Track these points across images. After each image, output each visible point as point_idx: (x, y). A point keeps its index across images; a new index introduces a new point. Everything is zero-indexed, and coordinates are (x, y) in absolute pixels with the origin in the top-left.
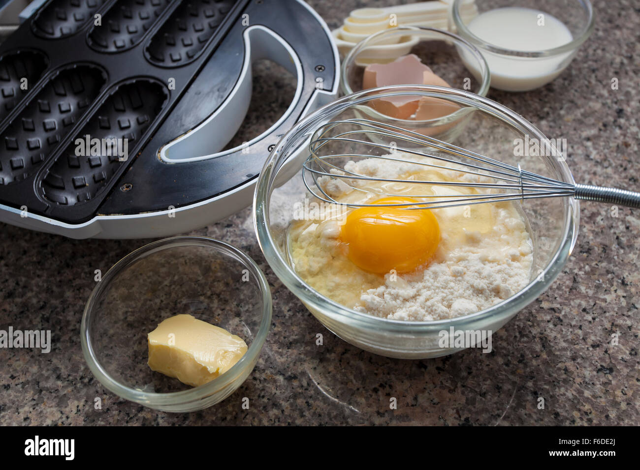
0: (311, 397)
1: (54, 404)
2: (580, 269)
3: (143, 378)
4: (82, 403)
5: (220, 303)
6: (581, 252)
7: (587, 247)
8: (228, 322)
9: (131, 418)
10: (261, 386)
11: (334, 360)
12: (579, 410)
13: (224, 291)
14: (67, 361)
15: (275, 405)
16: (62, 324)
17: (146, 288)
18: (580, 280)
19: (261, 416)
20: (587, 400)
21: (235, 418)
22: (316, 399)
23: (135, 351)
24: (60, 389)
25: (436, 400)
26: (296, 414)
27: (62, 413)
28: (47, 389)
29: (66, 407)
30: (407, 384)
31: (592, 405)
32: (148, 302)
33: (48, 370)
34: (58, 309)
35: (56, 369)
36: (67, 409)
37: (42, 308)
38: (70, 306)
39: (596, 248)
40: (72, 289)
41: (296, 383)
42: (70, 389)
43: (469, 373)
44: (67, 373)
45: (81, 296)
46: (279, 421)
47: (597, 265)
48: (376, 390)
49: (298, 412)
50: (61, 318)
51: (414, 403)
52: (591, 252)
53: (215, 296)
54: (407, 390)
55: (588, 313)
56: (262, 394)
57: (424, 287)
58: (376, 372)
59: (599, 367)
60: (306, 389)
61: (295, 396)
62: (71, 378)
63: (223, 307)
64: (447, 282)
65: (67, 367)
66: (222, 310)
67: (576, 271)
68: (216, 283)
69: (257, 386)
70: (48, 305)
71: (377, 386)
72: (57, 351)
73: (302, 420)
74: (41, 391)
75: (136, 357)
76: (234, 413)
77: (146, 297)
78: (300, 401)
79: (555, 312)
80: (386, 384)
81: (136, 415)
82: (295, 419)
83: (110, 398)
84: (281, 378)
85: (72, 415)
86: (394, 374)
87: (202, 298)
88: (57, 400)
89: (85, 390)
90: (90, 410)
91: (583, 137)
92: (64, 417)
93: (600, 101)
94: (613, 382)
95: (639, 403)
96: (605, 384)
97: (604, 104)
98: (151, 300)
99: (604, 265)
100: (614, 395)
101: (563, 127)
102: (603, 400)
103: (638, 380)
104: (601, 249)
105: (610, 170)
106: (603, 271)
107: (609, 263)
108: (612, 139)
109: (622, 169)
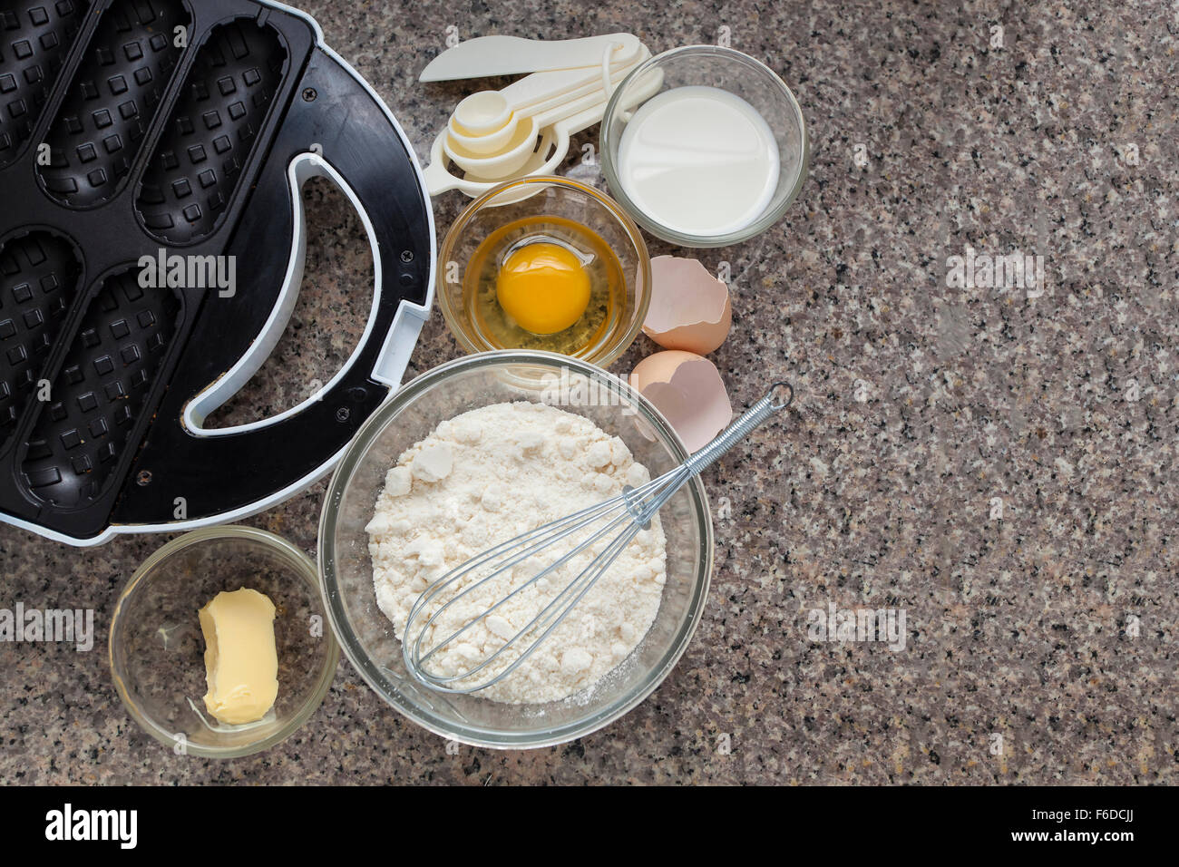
1: (87, 724)
2: (738, 540)
3: (195, 691)
4: (123, 723)
5: (283, 585)
6: (745, 513)
7: (753, 505)
8: (295, 613)
10: (340, 699)
12: (703, 728)
13: (286, 569)
14: (93, 666)
15: (358, 724)
17: (181, 562)
18: (736, 555)
19: (342, 738)
20: (714, 716)
21: (312, 740)
23: (179, 654)
24: (92, 704)
26: (383, 735)
27: (100, 735)
28: (76, 705)
29: (104, 727)
31: (718, 722)
32: (189, 585)
33: (71, 678)
34: (68, 591)
35: (82, 677)
36: (106, 730)
37: (45, 588)
38: (83, 586)
39: (764, 507)
40: (81, 561)
42: (105, 704)
44: (97, 683)
45: (95, 571)
47: (760, 532)
49: (385, 732)
50: (74, 603)
52: (756, 513)
55: (736, 602)
56: (343, 710)
59: (735, 675)
61: (382, 713)
62: (103, 689)
63: (285, 593)
65: (95, 675)
67: (732, 542)
69: (335, 700)
73: (391, 742)
74: (68, 707)
76: (310, 734)
77: (183, 576)
78: (388, 719)
82: (382, 741)
84: (364, 690)
85: (114, 737)
88: (91, 719)
90: (135, 731)
91: (782, 318)
92: (104, 740)
93: (818, 248)
94: (747, 694)
95: (770, 719)
96: (737, 696)
97: (823, 255)
98: (191, 582)
99: (768, 532)
100: (745, 710)
101: (758, 297)
102: (731, 716)
103: (774, 691)
104: (770, 509)
105: (806, 379)
106: (765, 543)
107: (776, 531)
108: (820, 323)
109: (822, 377)
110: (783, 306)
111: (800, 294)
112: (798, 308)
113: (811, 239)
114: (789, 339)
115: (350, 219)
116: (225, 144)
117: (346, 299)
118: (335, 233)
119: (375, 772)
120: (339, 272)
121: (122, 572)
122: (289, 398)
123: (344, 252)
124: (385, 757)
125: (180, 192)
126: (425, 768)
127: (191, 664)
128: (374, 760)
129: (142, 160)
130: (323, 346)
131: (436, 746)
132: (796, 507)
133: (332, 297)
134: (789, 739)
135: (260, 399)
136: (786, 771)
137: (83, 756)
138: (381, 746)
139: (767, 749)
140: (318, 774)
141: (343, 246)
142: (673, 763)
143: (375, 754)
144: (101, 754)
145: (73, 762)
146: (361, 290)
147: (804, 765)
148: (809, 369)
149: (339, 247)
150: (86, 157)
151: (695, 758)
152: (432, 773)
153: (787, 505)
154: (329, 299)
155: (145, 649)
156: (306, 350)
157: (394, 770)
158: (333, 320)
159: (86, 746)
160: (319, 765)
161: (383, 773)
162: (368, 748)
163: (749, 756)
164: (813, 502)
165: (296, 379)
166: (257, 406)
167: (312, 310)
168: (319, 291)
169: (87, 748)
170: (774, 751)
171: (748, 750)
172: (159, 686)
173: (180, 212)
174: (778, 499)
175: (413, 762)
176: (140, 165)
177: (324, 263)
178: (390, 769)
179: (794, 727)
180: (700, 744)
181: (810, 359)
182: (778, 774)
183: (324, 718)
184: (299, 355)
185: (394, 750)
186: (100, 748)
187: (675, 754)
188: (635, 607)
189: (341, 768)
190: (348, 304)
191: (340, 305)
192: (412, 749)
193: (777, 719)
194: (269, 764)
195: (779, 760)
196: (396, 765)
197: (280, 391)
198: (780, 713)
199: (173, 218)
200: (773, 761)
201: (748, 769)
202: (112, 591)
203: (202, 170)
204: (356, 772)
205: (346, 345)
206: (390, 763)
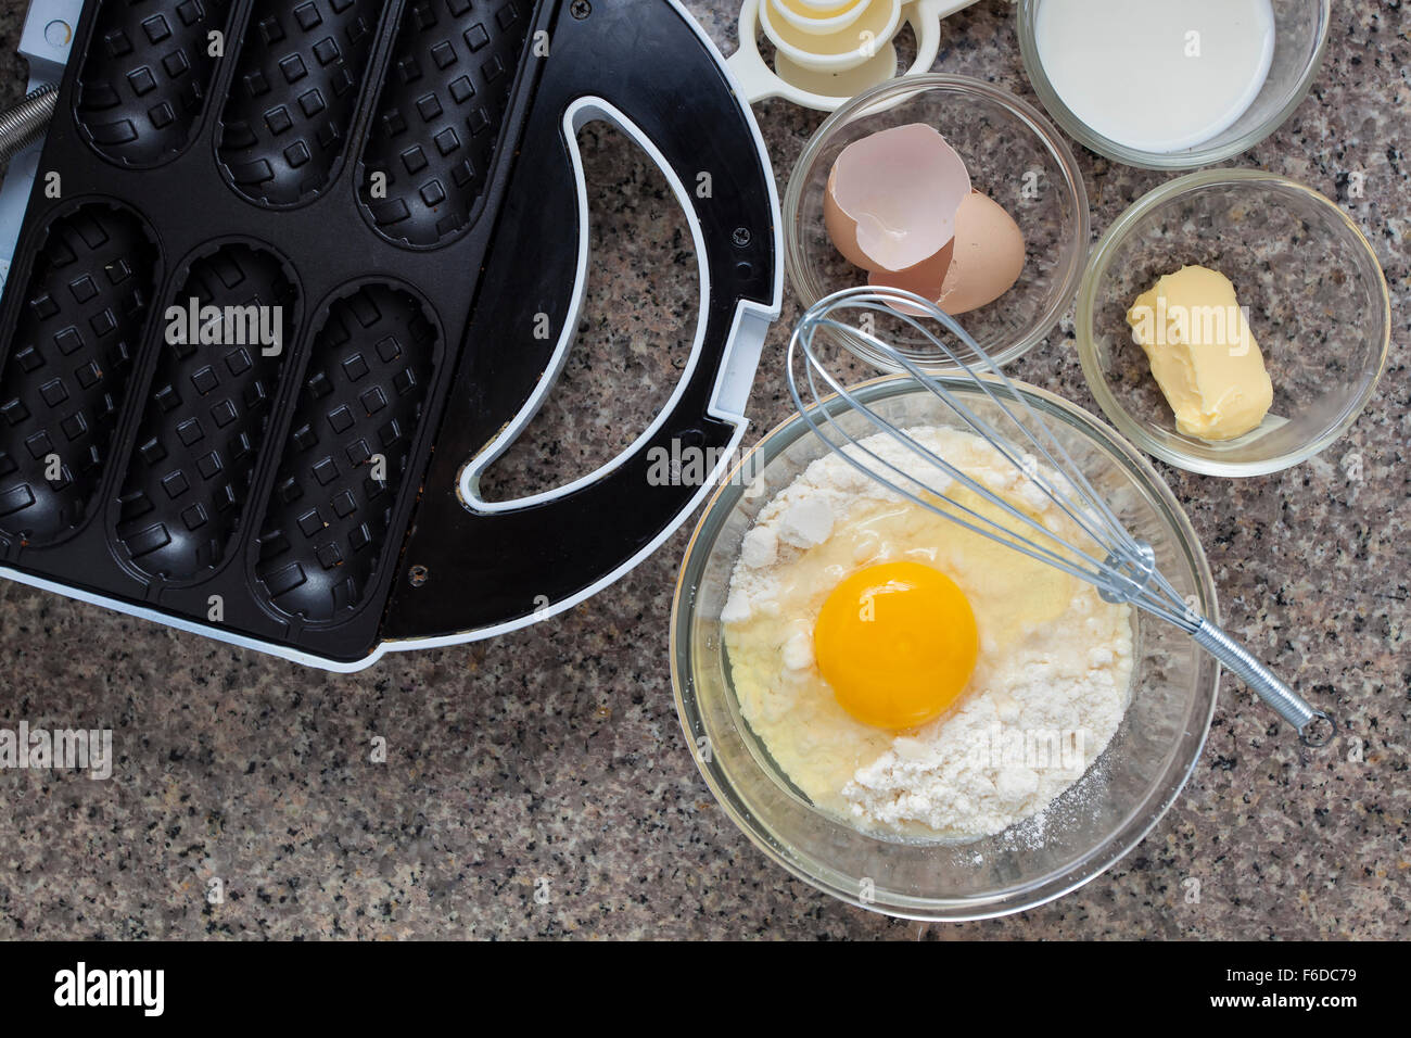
1: (373, 872)
3: (503, 825)
4: (417, 868)
5: (603, 677)
6: (1218, 540)
7: (1229, 528)
8: (624, 714)
9: (500, 887)
10: (692, 823)
13: (606, 652)
14: (371, 799)
15: (718, 852)
16: (342, 734)
17: (464, 655)
19: (699, 871)
20: (1190, 815)
21: (660, 877)
24: (375, 847)
26: (752, 865)
27: (390, 885)
28: (356, 850)
29: (394, 876)
31: (1197, 823)
33: (345, 817)
34: (326, 705)
35: (357, 815)
36: (397, 879)
37: (296, 704)
38: (344, 699)
39: (1245, 530)
42: (391, 846)
44: (377, 820)
46: (727, 878)
47: (1241, 565)
50: (335, 721)
52: (1235, 539)
53: (591, 663)
56: (696, 836)
59: (1216, 759)
62: (386, 828)
63: (608, 686)
65: (374, 810)
66: (610, 691)
68: (588, 637)
69: (685, 824)
70: (305, 700)
72: (348, 782)
74: (345, 852)
75: (480, 790)
76: (657, 870)
79: (1155, 663)
81: (507, 882)
82: (751, 873)
83: (459, 857)
85: (408, 887)
87: (569, 669)
88: (377, 865)
89: (414, 847)
91: (1258, 262)
92: (396, 891)
93: (1308, 152)
94: (1234, 784)
95: (1268, 814)
96: (1220, 787)
97: (1314, 162)
98: (478, 678)
99: (1253, 565)
100: (1232, 805)
101: (1222, 237)
102: (1213, 813)
103: (1271, 777)
104: (1254, 532)
105: (1295, 345)
106: (1249, 579)
107: (1263, 561)
108: (1312, 265)
109: (1318, 340)
110: (1258, 247)
111: (1284, 226)
112: (1279, 247)
113: (1296, 140)
114: (1270, 291)
115: (639, 170)
116: (465, 88)
117: (646, 285)
118: (620, 192)
119: (746, 912)
120: (632, 248)
121: (391, 677)
122: (583, 428)
123: (635, 218)
124: (758, 893)
125: (413, 166)
126: (811, 904)
127: (494, 790)
128: (743, 898)
129: (360, 129)
130: (620, 353)
132: (1290, 527)
133: (626, 282)
134: (1295, 839)
135: (543, 433)
136: (1293, 881)
137: (372, 912)
138: (750, 879)
139: (1265, 854)
140: (673, 919)
141: (633, 210)
142: (1138, 880)
143: (744, 889)
144: (395, 909)
145: (362, 920)
146: (663, 269)
147: (1317, 872)
148: (1298, 330)
149: (627, 211)
150: (278, 127)
151: (1168, 872)
152: (820, 909)
153: (1277, 526)
154: (622, 287)
155: (431, 772)
156: (598, 360)
157: (770, 908)
158: (630, 316)
159: (375, 900)
160: (673, 907)
161: (757, 912)
162: (734, 883)
163: (1241, 865)
164: (1314, 519)
165: (589, 402)
166: (540, 442)
167: (601, 304)
168: (607, 277)
169: (377, 902)
170: (1275, 856)
171: (1238, 857)
172: (454, 821)
173: (417, 194)
174: (1265, 518)
175: (794, 897)
176: (358, 138)
177: (610, 236)
178: (765, 907)
179: (1301, 823)
180: (1173, 852)
181: (1299, 317)
182: (1281, 886)
183: (673, 849)
184: (590, 368)
185: (768, 883)
186: (392, 902)
187: (1140, 867)
188: (1093, 705)
189: (701, 910)
190: (648, 291)
191: (638, 293)
193: (1277, 814)
194: (608, 910)
195: (1283, 867)
196: (772, 901)
197: (570, 419)
198: (1280, 806)
199: (408, 203)
200: (1274, 869)
201: (1240, 881)
202: (380, 702)
203: (438, 130)
204: (722, 913)
205: (652, 349)
206: (765, 900)
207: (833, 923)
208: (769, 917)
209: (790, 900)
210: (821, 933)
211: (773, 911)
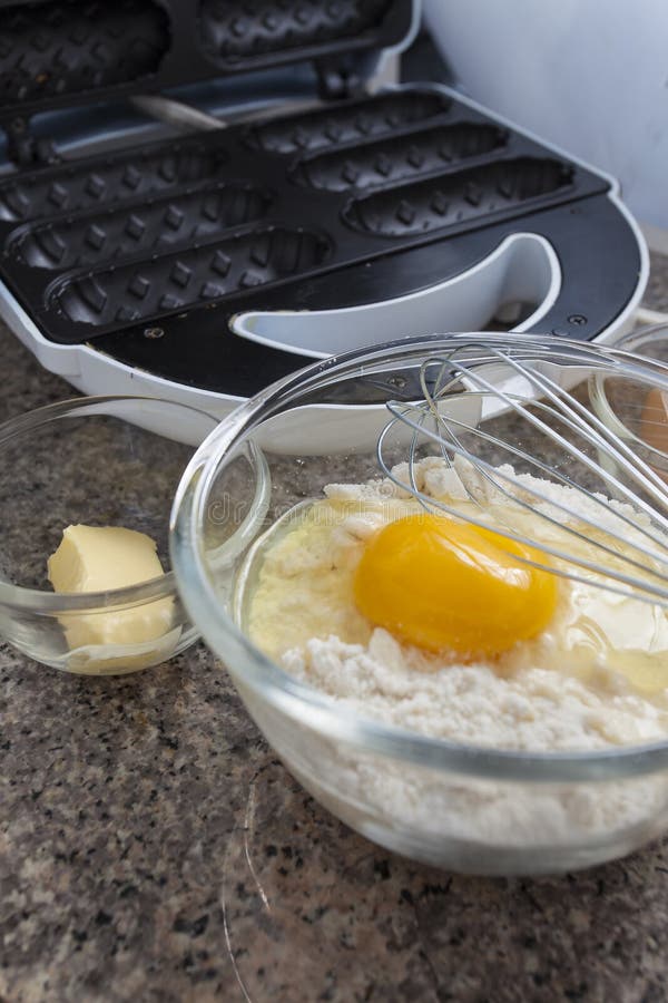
0: (167, 789)
11: (254, 762)
15: (109, 763)
19: (76, 764)
21: (41, 741)
22: (171, 797)
25: (352, 941)
26: (123, 797)
30: (330, 878)
41: (167, 754)
43: (454, 942)
46: (90, 789)
48: (271, 851)
49: (128, 796)
51: (312, 916)
54: (319, 888)
56: (109, 736)
57: (430, 691)
58: (299, 824)
60: (173, 774)
61: (148, 772)
64: (479, 710)
71: (279, 845)
73: (123, 811)
76: (46, 734)
78: (148, 784)
80: (297, 853)
82: (115, 803)
84: (154, 732)
86: (324, 849)
119: (69, 831)
124: (99, 824)
126: (131, 876)
128: (82, 817)
131: (171, 860)
138: (107, 806)
143: (91, 811)
157: (92, 846)
160: (18, 773)
161: (77, 839)
175: (124, 856)
178: (89, 841)
183: (79, 730)
185: (117, 825)
189: (37, 795)
192: (139, 838)
196: (103, 842)
206: (96, 835)
207: (129, 912)
208: (83, 853)
209: (117, 855)
210: (108, 911)
211: (91, 851)
